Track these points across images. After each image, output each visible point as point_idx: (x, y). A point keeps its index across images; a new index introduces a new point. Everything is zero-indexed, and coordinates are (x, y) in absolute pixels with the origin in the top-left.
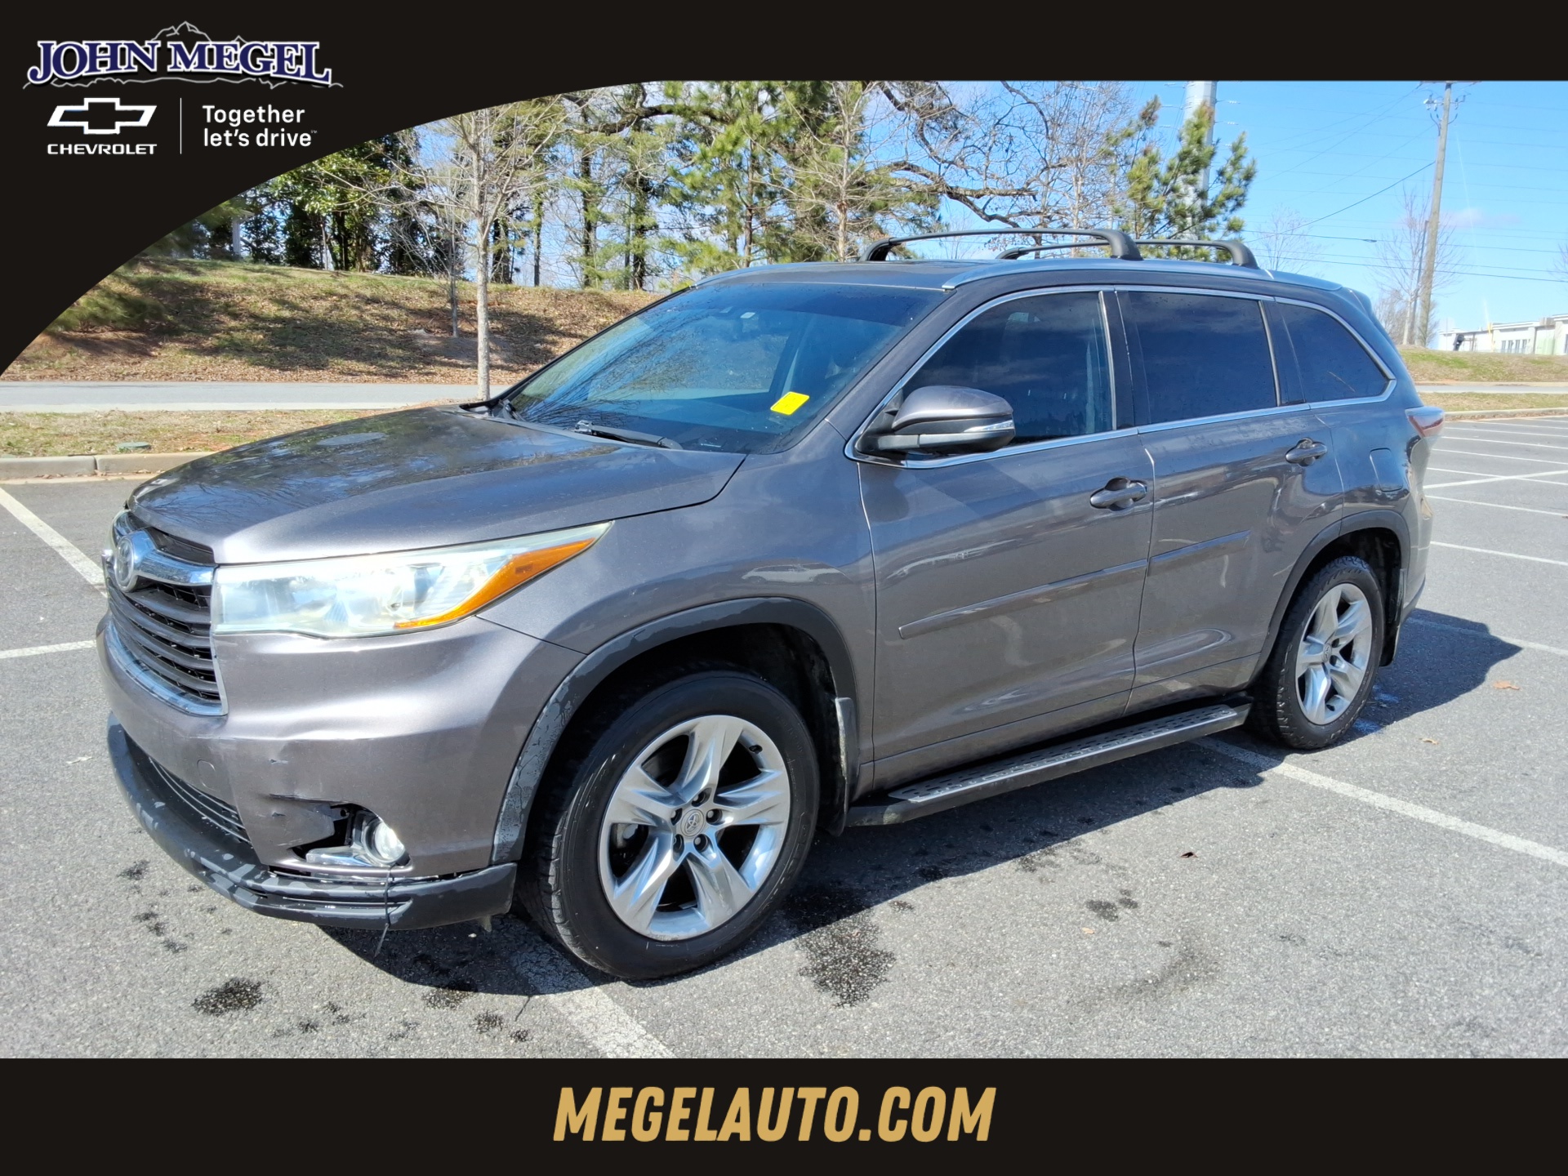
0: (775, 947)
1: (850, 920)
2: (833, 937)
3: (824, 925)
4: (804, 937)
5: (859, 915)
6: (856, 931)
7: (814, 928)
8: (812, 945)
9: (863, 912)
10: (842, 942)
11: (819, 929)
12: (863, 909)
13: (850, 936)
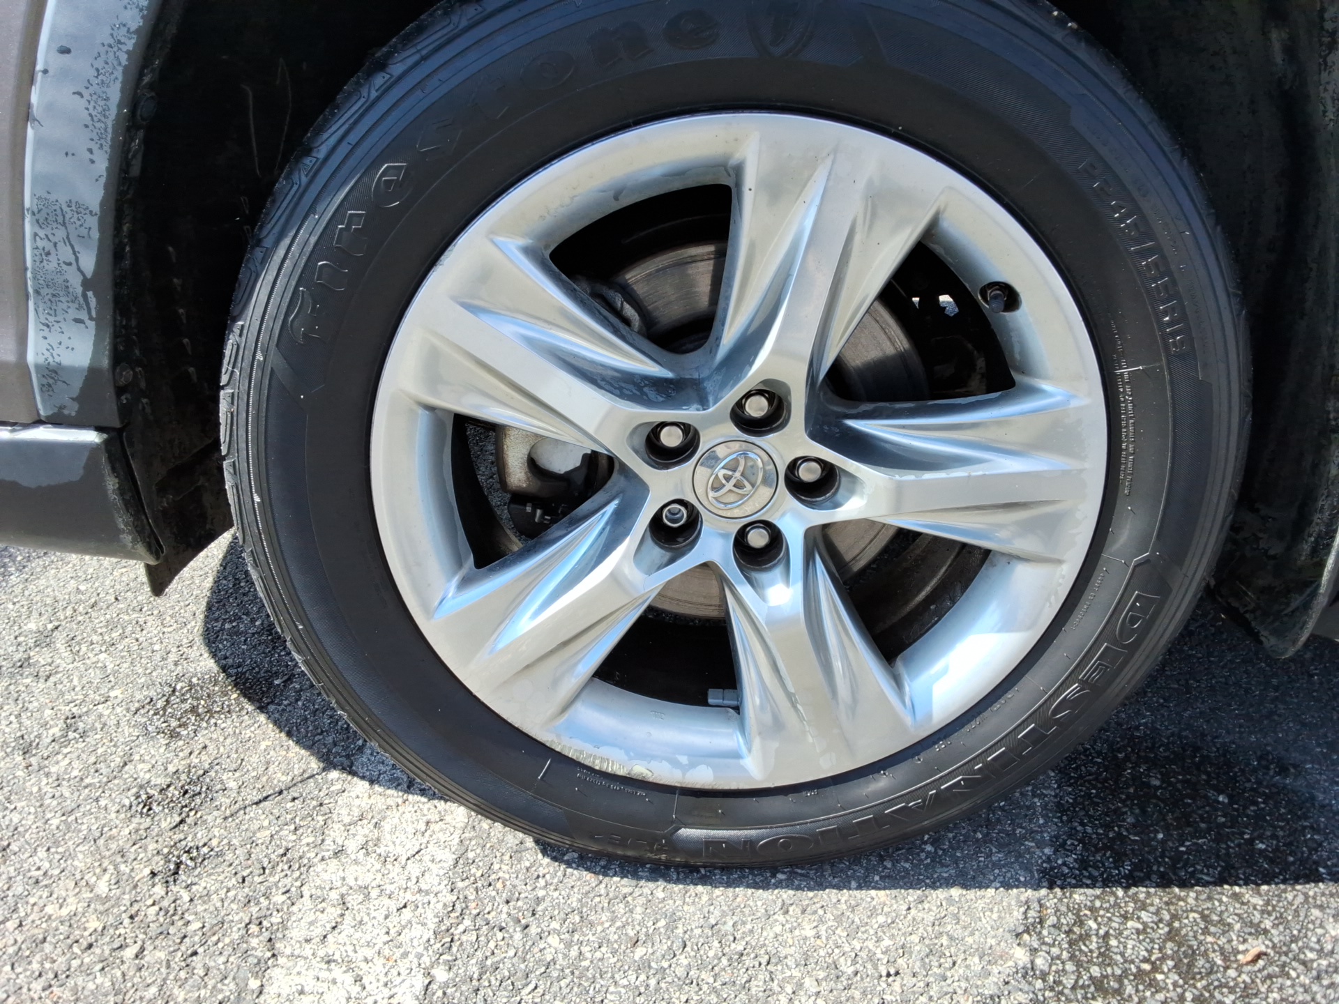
0: (972, 894)
1: (1253, 897)
2: (1172, 935)
3: (1165, 882)
4: (1080, 896)
5: (1295, 894)
6: (1256, 946)
7: (1131, 881)
8: (1085, 937)
9: (1312, 889)
10: (1187, 972)
11: (1141, 892)
12: (1317, 879)
13: (1228, 957)
